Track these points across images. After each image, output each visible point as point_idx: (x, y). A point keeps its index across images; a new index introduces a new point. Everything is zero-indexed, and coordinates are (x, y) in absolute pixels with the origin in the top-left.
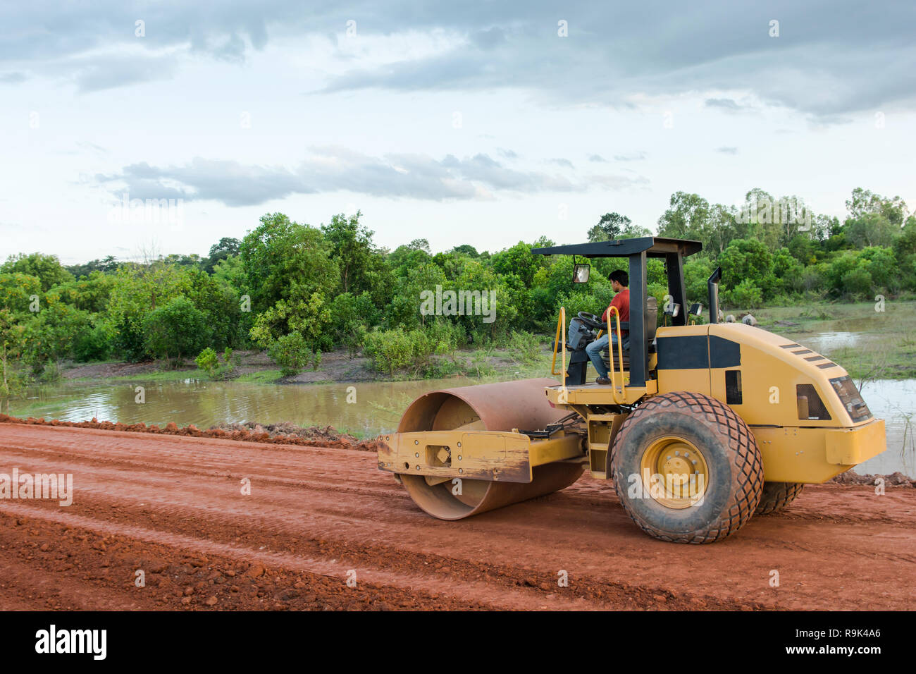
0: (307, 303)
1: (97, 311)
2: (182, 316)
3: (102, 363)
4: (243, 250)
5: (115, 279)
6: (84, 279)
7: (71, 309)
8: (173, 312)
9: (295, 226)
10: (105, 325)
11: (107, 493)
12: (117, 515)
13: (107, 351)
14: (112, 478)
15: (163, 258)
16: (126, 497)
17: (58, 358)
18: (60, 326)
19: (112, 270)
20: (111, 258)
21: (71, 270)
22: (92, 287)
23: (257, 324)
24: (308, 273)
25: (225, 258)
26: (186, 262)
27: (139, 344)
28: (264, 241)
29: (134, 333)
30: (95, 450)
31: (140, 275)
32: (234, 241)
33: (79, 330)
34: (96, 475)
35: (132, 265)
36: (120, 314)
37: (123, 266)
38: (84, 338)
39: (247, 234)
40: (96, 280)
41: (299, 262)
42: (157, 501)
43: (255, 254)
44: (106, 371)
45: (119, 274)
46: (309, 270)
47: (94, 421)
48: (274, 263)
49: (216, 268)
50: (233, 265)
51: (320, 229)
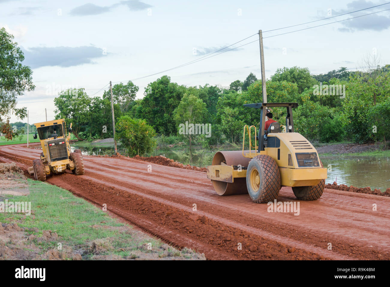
1: (335, 107)
3: (338, 143)
7: (317, 105)
10: (341, 117)
11: (346, 236)
12: (354, 252)
13: (342, 135)
14: (349, 225)
15: (381, 68)
16: (360, 240)
18: (310, 117)
19: (344, 78)
20: (343, 69)
27: (365, 130)
29: (361, 122)
30: (337, 205)
31: (366, 81)
33: (323, 120)
34: (338, 222)
35: (360, 74)
36: (351, 109)
37: (353, 74)
38: (326, 125)
42: (382, 244)
44: (341, 149)
45: (351, 80)
47: (335, 184)
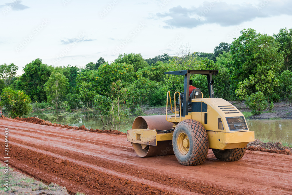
0: (266, 76)
1: (160, 81)
2: (201, 83)
4: (232, 49)
5: (168, 65)
6: (153, 66)
7: (148, 80)
8: (196, 81)
9: (259, 35)
10: (163, 88)
11: (166, 171)
12: (171, 182)
13: (164, 101)
15: (191, 54)
16: (175, 174)
17: (142, 104)
18: (143, 89)
19: (166, 61)
20: (166, 55)
21: (148, 61)
22: (157, 69)
23: (239, 87)
24: (266, 60)
25: (222, 53)
26: (203, 56)
28: (243, 44)
31: (180, 63)
32: (227, 44)
33: (151, 90)
35: (176, 58)
36: (171, 82)
37: (172, 58)
38: (153, 94)
39: (234, 40)
40: (159, 66)
41: (261, 54)
42: (190, 176)
43: (238, 51)
45: (170, 62)
46: (267, 58)
48: (248, 55)
49: (217, 58)
50: (226, 57)
51: (273, 36)
